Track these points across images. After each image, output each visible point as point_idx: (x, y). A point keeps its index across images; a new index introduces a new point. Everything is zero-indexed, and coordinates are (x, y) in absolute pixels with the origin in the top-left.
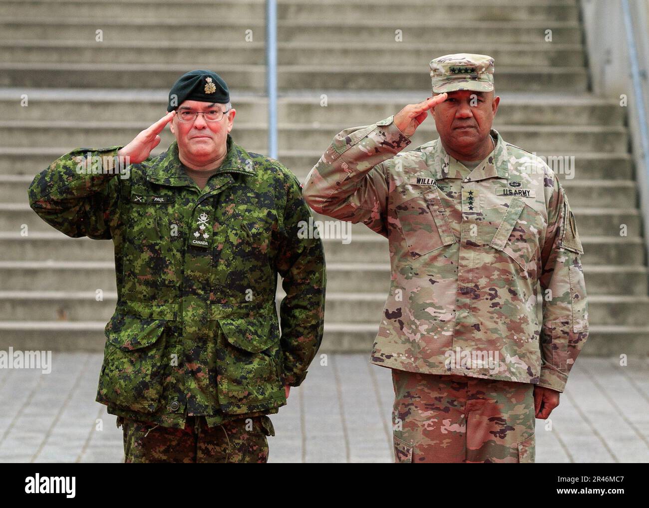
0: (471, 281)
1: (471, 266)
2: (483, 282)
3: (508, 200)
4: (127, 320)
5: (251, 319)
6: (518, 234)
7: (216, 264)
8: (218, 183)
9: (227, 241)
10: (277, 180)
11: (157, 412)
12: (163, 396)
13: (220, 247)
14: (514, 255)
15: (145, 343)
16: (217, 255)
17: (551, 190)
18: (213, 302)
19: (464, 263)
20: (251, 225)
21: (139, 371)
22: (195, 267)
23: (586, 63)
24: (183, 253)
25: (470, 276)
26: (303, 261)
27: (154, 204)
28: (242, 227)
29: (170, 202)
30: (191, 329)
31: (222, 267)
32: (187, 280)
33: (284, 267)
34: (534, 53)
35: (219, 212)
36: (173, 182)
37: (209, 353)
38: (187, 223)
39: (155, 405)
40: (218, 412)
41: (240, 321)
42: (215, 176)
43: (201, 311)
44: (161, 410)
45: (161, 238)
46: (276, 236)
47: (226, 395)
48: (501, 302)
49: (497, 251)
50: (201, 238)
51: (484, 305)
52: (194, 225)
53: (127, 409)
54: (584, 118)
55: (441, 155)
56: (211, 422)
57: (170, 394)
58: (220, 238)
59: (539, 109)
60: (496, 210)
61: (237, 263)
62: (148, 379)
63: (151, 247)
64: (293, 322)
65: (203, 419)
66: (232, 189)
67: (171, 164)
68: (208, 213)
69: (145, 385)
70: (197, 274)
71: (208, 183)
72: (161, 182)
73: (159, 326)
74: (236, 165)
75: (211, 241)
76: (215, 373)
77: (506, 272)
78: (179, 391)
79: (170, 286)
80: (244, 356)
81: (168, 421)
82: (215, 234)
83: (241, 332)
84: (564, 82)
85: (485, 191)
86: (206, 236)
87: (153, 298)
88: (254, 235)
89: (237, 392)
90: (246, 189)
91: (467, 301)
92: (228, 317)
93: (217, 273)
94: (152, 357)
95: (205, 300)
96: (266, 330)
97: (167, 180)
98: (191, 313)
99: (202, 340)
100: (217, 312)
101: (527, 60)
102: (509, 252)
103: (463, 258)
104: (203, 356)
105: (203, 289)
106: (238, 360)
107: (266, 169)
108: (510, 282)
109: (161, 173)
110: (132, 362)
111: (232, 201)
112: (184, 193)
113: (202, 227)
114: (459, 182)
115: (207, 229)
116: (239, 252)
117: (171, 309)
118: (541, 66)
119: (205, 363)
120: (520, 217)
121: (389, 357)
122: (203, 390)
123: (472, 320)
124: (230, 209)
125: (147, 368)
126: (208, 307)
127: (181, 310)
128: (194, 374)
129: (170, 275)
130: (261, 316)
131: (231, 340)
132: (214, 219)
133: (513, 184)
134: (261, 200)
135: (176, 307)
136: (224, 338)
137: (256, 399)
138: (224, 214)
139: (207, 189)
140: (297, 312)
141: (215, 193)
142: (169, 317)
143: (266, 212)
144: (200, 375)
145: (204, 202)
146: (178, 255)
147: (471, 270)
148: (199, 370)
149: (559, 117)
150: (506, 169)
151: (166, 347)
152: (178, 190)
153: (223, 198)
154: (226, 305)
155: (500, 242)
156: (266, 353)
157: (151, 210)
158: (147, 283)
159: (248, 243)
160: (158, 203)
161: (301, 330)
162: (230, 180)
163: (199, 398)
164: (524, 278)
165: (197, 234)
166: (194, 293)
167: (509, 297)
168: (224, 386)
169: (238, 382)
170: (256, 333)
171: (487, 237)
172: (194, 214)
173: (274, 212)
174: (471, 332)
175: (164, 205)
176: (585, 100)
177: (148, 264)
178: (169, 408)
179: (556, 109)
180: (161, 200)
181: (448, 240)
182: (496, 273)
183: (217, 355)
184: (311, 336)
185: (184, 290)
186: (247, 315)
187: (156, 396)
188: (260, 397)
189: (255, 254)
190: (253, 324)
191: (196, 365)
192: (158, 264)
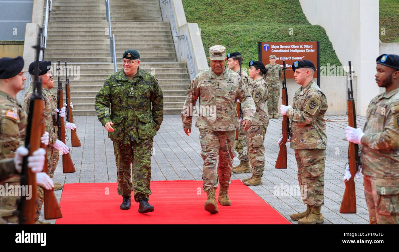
0: (219, 106)
1: (219, 102)
2: (223, 106)
3: (228, 84)
4: (114, 116)
5: (145, 114)
6: (231, 93)
7: (136, 101)
8: (135, 79)
9: (138, 94)
10: (151, 78)
11: (123, 140)
12: (124, 136)
13: (137, 96)
14: (230, 99)
15: (118, 122)
16: (136, 98)
17: (239, 80)
18: (135, 110)
19: (218, 102)
20: (145, 90)
21: (118, 130)
22: (130, 102)
23: (176, 56)
24: (127, 98)
25: (219, 105)
26: (158, 99)
27: (118, 86)
28: (142, 90)
29: (122, 85)
30: (130, 118)
31: (137, 101)
32: (129, 105)
33: (153, 100)
34: (166, 54)
35: (136, 87)
36: (123, 79)
37: (135, 124)
38: (128, 90)
39: (123, 138)
40: (139, 139)
41: (142, 115)
42: (135, 77)
43: (132, 113)
44: (124, 139)
45: (121, 95)
46: (151, 92)
47: (141, 134)
48: (228, 111)
49: (225, 98)
50: (131, 94)
51: (224, 112)
52: (130, 91)
53: (116, 140)
54: (178, 66)
55: (211, 72)
56: (138, 142)
57: (126, 135)
58: (137, 94)
59: (169, 64)
60: (225, 87)
61: (141, 100)
62: (120, 132)
63: (119, 97)
64: (155, 114)
65: (135, 141)
66: (139, 81)
67: (122, 74)
68: (133, 87)
69: (120, 133)
70: (131, 103)
71: (133, 79)
72: (120, 80)
73: (122, 118)
74: (140, 74)
75: (134, 94)
76: (137, 129)
77: (228, 103)
78: (128, 134)
79: (124, 107)
80: (144, 124)
81: (126, 142)
82: (135, 93)
83: (143, 118)
84: (172, 59)
85: (222, 82)
86: (133, 93)
87: (120, 110)
88: (146, 93)
89: (144, 133)
90: (143, 80)
91: (219, 111)
92: (139, 114)
93: (136, 103)
94: (121, 126)
95: (134, 110)
96: (149, 116)
97: (121, 79)
98: (130, 114)
99: (133, 121)
100: (137, 113)
101: (164, 55)
102: (229, 98)
103: (217, 101)
104: (134, 125)
105: (133, 107)
106: (143, 125)
107: (148, 75)
108: (230, 106)
109: (120, 77)
110: (115, 127)
111: (139, 84)
112: (126, 82)
113: (132, 91)
114: (215, 80)
115: (133, 92)
116: (142, 97)
117: (125, 113)
118: (167, 56)
119: (134, 126)
120: (231, 89)
121: (200, 125)
122: (135, 133)
123: (221, 116)
124: (139, 86)
125: (120, 129)
126: (134, 112)
127: (127, 113)
128: (132, 129)
129: (124, 104)
130: (147, 113)
131: (141, 120)
132: (135, 89)
133: (230, 80)
134: (147, 83)
135: (126, 112)
136: (139, 120)
137: (149, 134)
138: (137, 87)
139: (133, 81)
140: (156, 112)
141: (135, 82)
142: (124, 115)
143: (148, 86)
144: (133, 130)
145: (132, 84)
146: (126, 99)
147: (219, 104)
148: (133, 128)
149: (173, 66)
150: (227, 76)
151: (124, 123)
152: (125, 81)
153: (137, 83)
154: (139, 111)
155: (226, 96)
156: (149, 122)
157: (118, 88)
158: (119, 106)
159: (144, 95)
160: (119, 86)
161: (158, 116)
162: (138, 78)
163: (134, 136)
164: (233, 104)
165: (130, 93)
166: (130, 108)
167: (230, 109)
168: (140, 132)
169: (143, 130)
170: (146, 118)
171: (223, 95)
172: (130, 87)
173: (151, 86)
174: (221, 119)
175: (121, 86)
176: (177, 63)
177: (119, 101)
178: (126, 139)
179: (172, 64)
180: (120, 85)
181: (213, 96)
182: (226, 103)
183: (137, 124)
184: (161, 118)
185: (128, 108)
186: (144, 113)
187: (123, 136)
188: (150, 134)
189: (146, 97)
190: (145, 115)
191: (132, 127)
192: (121, 101)
